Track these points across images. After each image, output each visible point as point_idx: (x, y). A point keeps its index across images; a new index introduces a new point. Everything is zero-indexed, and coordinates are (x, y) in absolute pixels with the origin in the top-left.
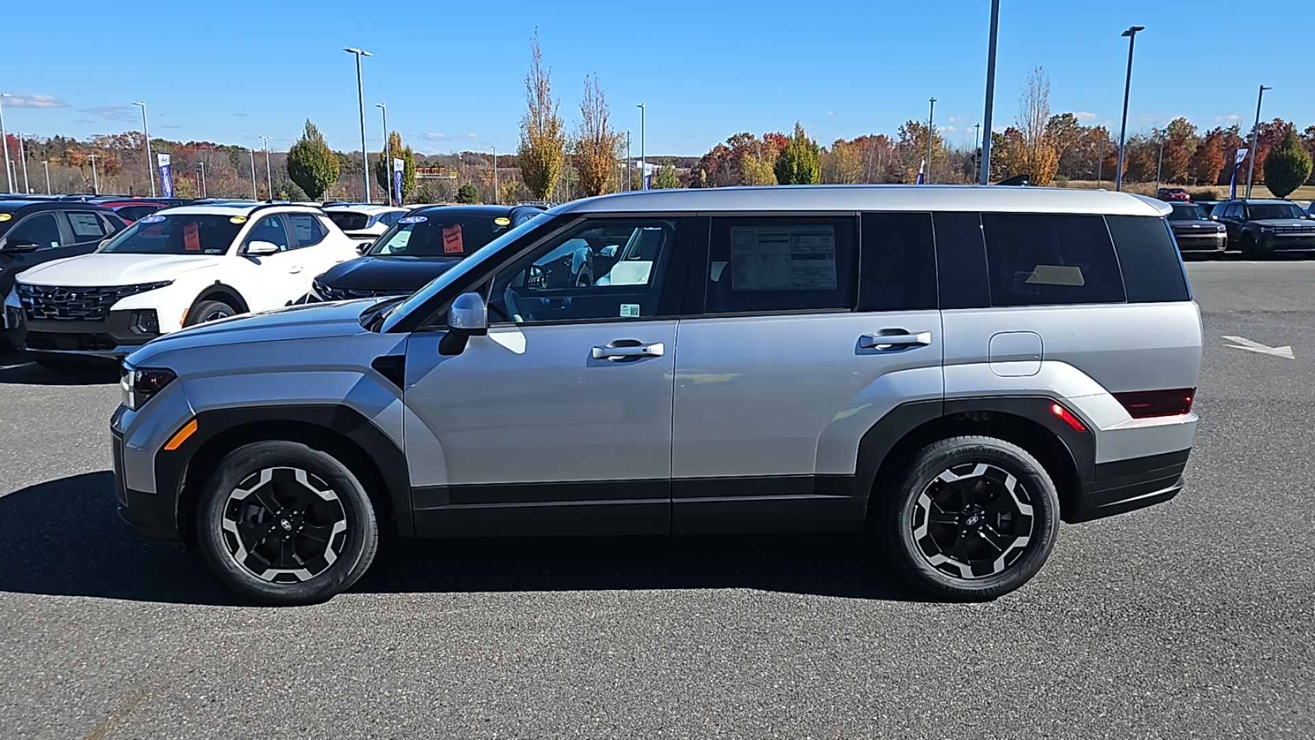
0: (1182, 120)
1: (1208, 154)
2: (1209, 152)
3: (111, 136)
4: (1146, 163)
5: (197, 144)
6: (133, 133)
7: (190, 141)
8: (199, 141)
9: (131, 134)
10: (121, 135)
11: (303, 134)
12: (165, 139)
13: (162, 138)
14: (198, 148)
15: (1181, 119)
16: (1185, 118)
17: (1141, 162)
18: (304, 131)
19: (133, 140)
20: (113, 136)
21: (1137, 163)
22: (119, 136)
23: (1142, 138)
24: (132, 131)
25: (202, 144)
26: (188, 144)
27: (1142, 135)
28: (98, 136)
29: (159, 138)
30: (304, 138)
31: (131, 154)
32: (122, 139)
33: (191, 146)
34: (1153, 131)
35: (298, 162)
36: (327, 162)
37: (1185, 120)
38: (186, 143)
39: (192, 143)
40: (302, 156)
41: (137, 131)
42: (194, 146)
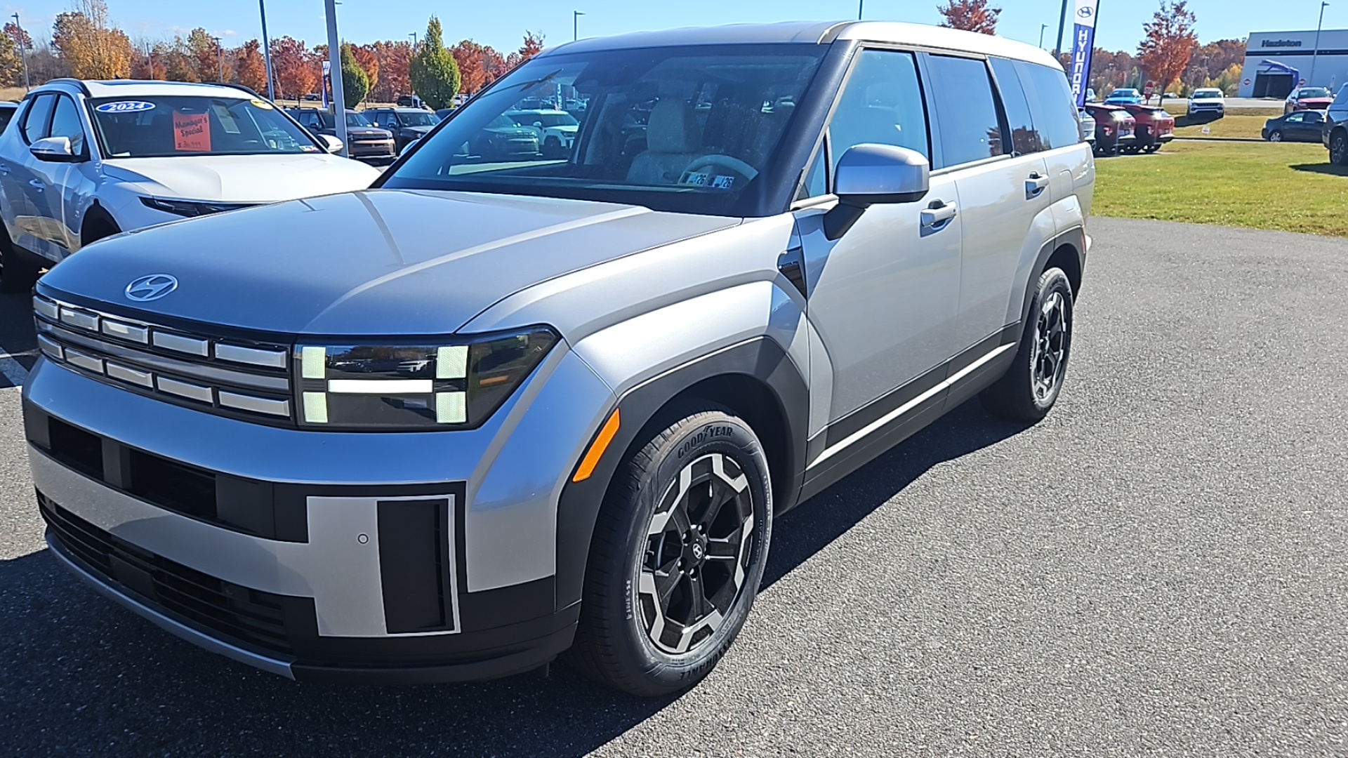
0: (201, 31)
1: (251, 67)
2: (251, 64)
4: (187, 73)
15: (200, 29)
16: (204, 28)
17: (182, 72)
21: (177, 72)
23: (167, 46)
27: (166, 44)
34: (176, 40)
37: (204, 30)
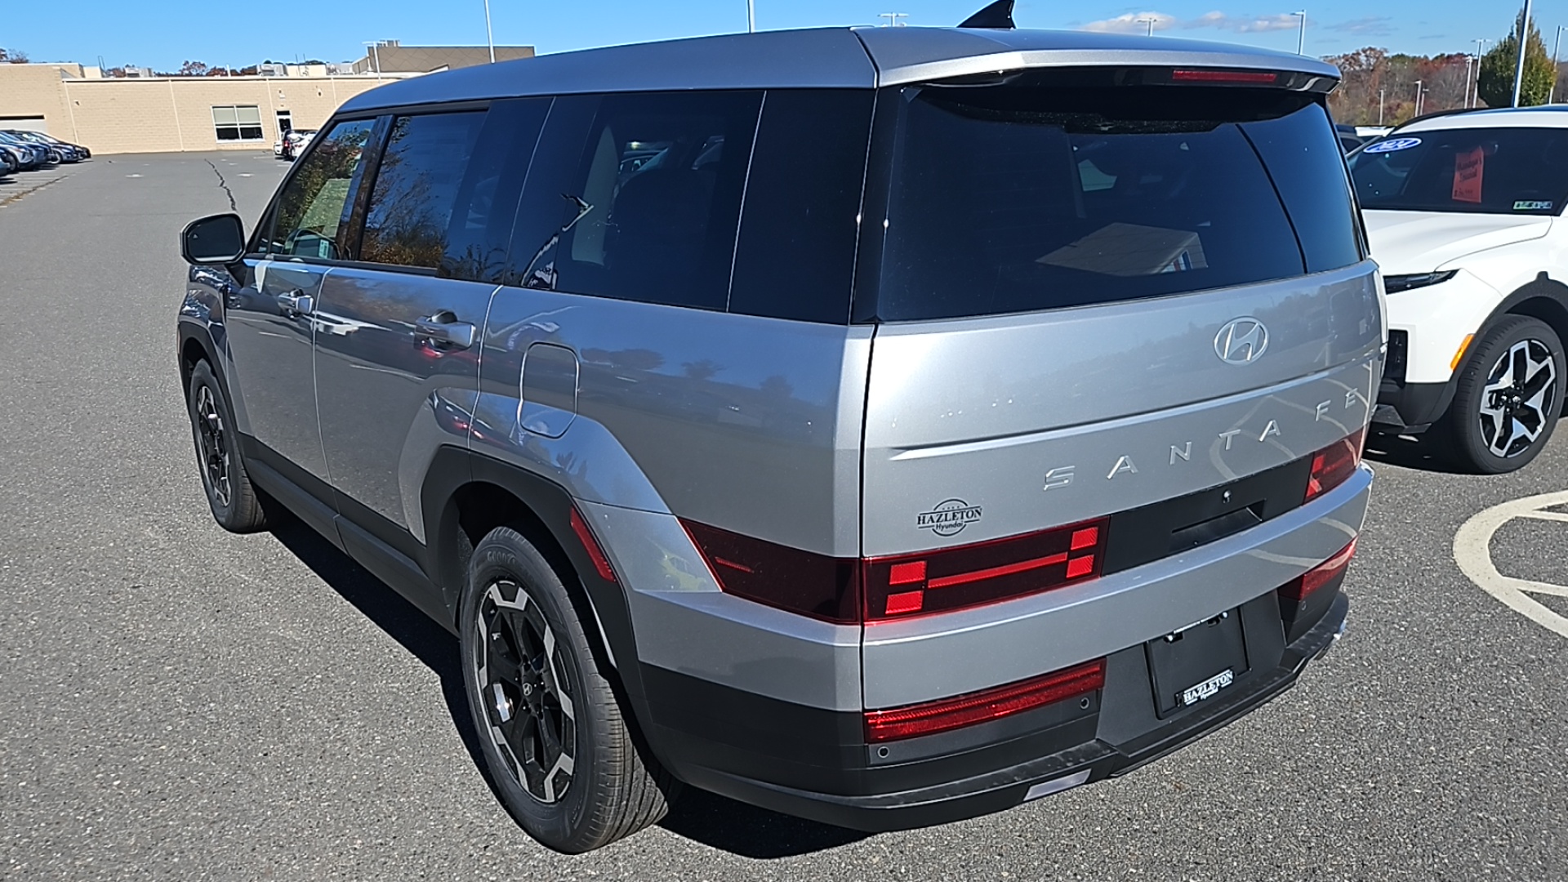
3: (1341, 55)
5: (1449, 57)
6: (1367, 50)
7: (1439, 54)
8: (1451, 53)
9: (1364, 51)
10: (1353, 54)
11: (1510, 31)
12: (1406, 54)
13: (1404, 53)
14: (1448, 63)
18: (1512, 27)
19: (1365, 58)
20: (1345, 56)
22: (1351, 54)
24: (1367, 47)
25: (1456, 56)
26: (1437, 58)
28: (1327, 57)
29: (1400, 53)
30: (1511, 36)
31: (1360, 76)
32: (1353, 59)
33: (1439, 60)
35: (1492, 72)
36: (1537, 70)
38: (1434, 56)
39: (1442, 55)
40: (1500, 63)
41: (1373, 47)
42: (1443, 60)
